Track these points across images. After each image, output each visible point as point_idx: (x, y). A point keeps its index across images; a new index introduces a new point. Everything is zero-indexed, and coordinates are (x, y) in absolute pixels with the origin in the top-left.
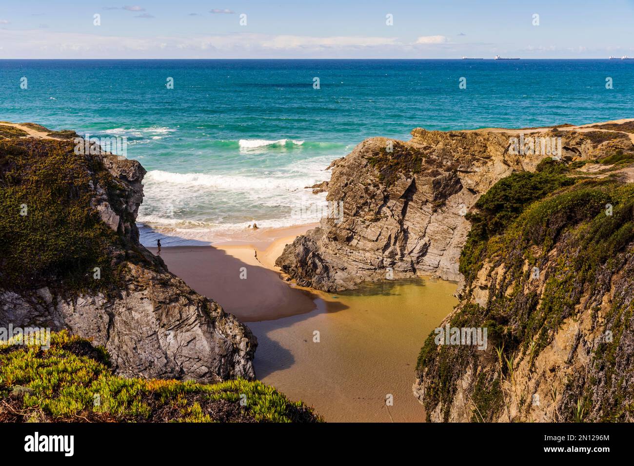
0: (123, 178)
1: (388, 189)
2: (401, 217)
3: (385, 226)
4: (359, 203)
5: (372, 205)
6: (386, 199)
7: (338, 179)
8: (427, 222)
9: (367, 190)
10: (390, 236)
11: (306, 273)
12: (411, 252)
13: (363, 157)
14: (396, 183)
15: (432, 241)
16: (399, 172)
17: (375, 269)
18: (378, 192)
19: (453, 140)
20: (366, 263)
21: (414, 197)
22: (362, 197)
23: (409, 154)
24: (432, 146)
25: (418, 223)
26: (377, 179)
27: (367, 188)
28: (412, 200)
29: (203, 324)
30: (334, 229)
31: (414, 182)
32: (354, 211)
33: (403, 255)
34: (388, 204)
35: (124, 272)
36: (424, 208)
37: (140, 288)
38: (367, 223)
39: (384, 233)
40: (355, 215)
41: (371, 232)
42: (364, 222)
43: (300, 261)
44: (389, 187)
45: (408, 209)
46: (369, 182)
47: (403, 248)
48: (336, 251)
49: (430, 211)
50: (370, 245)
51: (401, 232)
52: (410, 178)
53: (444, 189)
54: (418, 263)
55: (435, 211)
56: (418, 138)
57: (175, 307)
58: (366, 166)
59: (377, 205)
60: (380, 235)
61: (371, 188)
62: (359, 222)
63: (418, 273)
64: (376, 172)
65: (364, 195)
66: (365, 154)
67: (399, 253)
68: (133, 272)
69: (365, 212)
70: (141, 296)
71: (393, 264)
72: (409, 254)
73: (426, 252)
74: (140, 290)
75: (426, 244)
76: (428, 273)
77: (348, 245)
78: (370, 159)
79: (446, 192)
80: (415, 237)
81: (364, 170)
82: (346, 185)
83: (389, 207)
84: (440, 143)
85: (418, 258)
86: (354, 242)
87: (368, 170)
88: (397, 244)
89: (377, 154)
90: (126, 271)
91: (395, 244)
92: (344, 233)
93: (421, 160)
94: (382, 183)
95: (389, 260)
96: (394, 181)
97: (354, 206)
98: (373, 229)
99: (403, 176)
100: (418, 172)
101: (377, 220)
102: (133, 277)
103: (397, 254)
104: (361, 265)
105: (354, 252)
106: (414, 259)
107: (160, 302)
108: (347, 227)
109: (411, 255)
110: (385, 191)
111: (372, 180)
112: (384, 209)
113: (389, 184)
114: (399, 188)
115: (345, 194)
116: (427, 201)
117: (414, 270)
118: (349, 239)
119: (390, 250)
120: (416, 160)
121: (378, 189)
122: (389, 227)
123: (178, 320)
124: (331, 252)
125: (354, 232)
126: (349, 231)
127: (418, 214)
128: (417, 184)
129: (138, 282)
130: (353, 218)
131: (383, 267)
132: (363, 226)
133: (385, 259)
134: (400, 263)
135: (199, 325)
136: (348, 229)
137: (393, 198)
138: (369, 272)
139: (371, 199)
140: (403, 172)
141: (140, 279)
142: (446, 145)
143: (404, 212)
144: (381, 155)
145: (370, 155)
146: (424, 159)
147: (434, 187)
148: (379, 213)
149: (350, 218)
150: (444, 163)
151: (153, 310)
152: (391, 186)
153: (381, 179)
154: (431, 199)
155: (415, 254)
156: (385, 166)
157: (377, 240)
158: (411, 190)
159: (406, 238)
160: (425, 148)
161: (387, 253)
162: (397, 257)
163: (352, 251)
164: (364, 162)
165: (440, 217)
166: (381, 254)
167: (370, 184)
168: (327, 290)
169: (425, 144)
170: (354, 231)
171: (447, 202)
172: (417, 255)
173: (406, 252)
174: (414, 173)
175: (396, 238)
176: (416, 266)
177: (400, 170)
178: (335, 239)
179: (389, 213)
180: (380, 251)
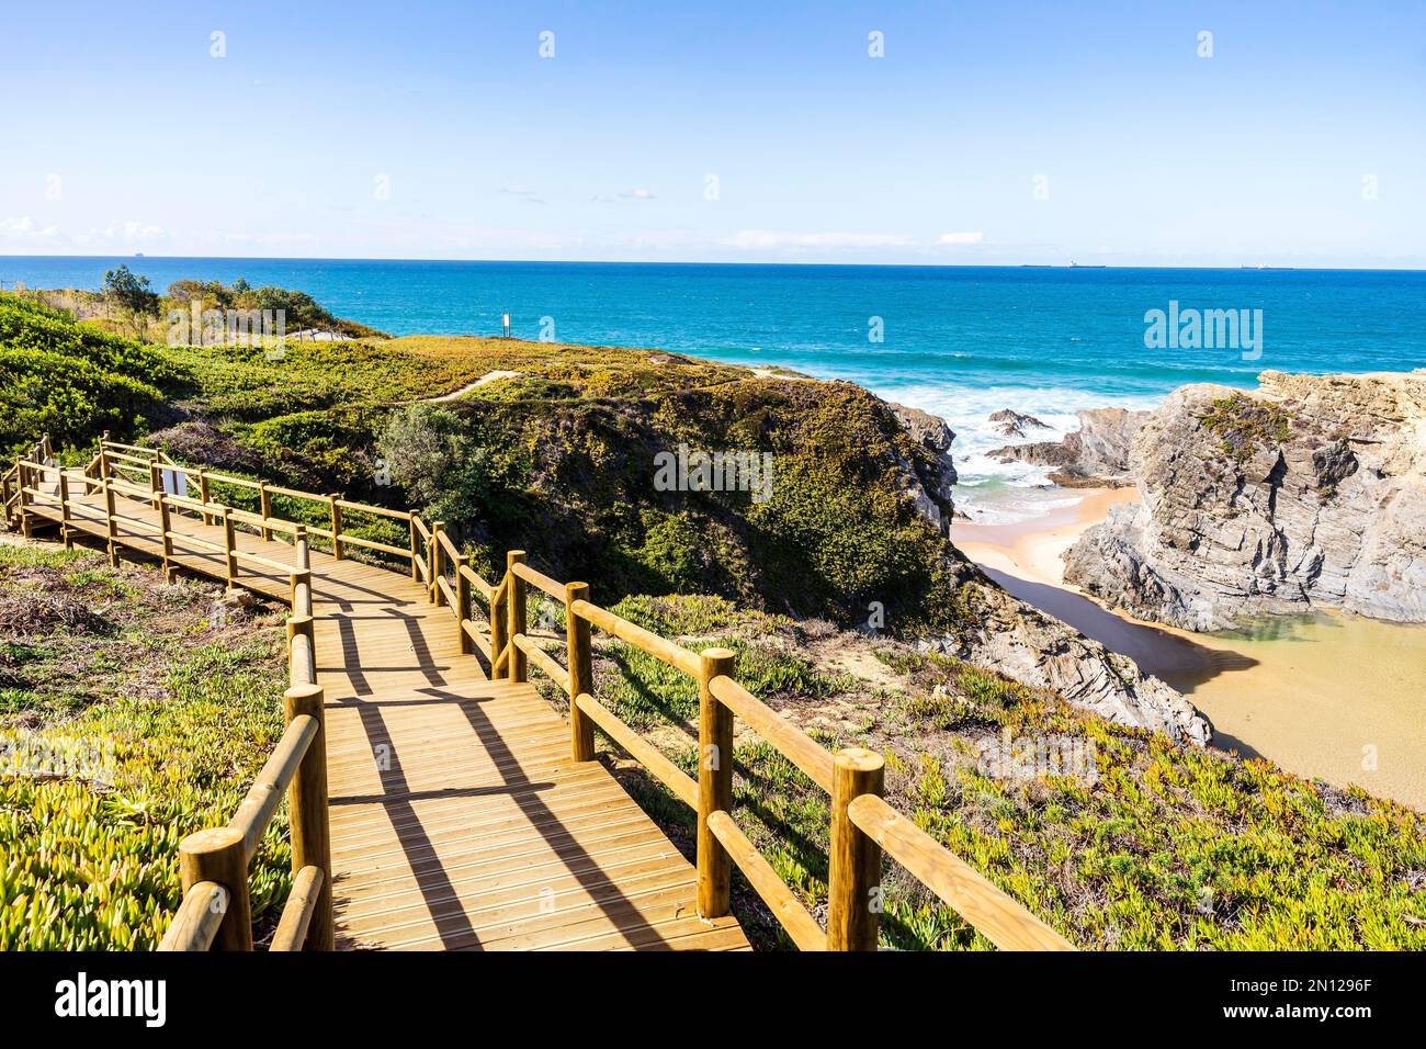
0: (930, 444)
1: (1243, 467)
2: (1269, 512)
3: (1250, 526)
4: (1200, 488)
5: (1220, 492)
6: (1241, 482)
7: (1156, 450)
8: (1313, 521)
9: (1208, 467)
10: (1260, 543)
11: (1143, 599)
12: (1297, 569)
13: (1190, 415)
14: (1253, 457)
15: (1325, 552)
16: (1254, 439)
17: (1247, 595)
18: (1227, 471)
19: (1336, 390)
20: (1230, 586)
21: (1285, 480)
22: (1202, 479)
23: (1262, 412)
24: (1297, 399)
25: (1298, 522)
26: (1222, 451)
27: (1207, 464)
28: (1282, 486)
29: (1119, 691)
30: (1167, 528)
31: (1281, 454)
32: (1194, 502)
33: (1284, 574)
34: (1245, 491)
35: (973, 599)
36: (1303, 497)
37: (1003, 626)
38: (1219, 520)
39: (1249, 537)
40: (1196, 508)
41: (1230, 534)
42: (1213, 519)
43: (1131, 580)
44: (1242, 463)
45: (1277, 499)
46: (1210, 455)
47: (1282, 563)
48: (1178, 564)
49: (1316, 502)
50: (1229, 556)
51: (1276, 537)
52: (1274, 449)
53: (1330, 468)
54: (1310, 587)
55: (1324, 504)
56: (1271, 386)
57: (1067, 660)
58: (1198, 428)
59: (1228, 492)
60: (1243, 540)
61: (1214, 464)
62: (1206, 519)
63: (1315, 604)
64: (1217, 439)
65: (1205, 475)
66: (1192, 410)
67: (1278, 570)
68: (989, 599)
69: (1211, 502)
70: (1009, 640)
71: (1273, 587)
72: (1294, 572)
73: (1320, 569)
74: (1005, 630)
75: (1317, 557)
76: (1331, 605)
77: (1192, 554)
78: (1203, 419)
79: (1333, 473)
80: (1298, 545)
81: (1196, 435)
82: (1173, 458)
83: (1247, 496)
84: (1313, 395)
85: (1309, 579)
86: (1202, 550)
87: (1203, 436)
88: (1272, 556)
89: (1212, 411)
90: (978, 598)
91: (1269, 556)
92: (1186, 537)
93: (1286, 421)
94: (1230, 457)
95: (1266, 581)
96: (1250, 454)
97: (1193, 493)
98: (1230, 531)
99: (1262, 447)
100: (1286, 441)
101: (1233, 516)
102: (990, 607)
103: (1274, 572)
104: (1223, 589)
105: (1207, 567)
106: (1303, 581)
107: (1042, 651)
108: (1190, 526)
109: (1297, 573)
110: (1237, 469)
111: (1212, 452)
112: (1240, 498)
113: (1242, 458)
114: (1262, 462)
115: (1175, 473)
116: (1307, 488)
117: (1307, 599)
118: (1194, 546)
119: (1263, 564)
120: (1277, 421)
121: (1226, 466)
122: (1256, 527)
123: (1079, 683)
124: (1168, 565)
125: (1199, 535)
126: (1191, 533)
127: (1296, 508)
128: (1286, 460)
129: (998, 616)
130: (1195, 511)
131: (1258, 593)
132: (1212, 525)
133: (1260, 580)
134: (1282, 587)
135: (1114, 691)
136: (1192, 530)
137: (1251, 481)
138: (1239, 600)
139: (1217, 481)
140: (1261, 439)
141: (1000, 612)
142: (1324, 398)
143: (1272, 505)
144: (1217, 412)
145: (1200, 411)
146: (1290, 420)
147: (1316, 464)
148: (1232, 504)
149: (1190, 511)
150: (1324, 427)
151: (1035, 663)
152: (1246, 462)
153: (1228, 451)
154: (1314, 484)
155: (1304, 572)
156: (1229, 430)
157: (1240, 549)
158: (1279, 470)
159: (1285, 547)
160: (1286, 403)
161: (1259, 569)
162: (1277, 576)
163: (1202, 565)
164: (1195, 423)
165: (1333, 514)
166: (1251, 571)
167: (1211, 459)
168: (1193, 628)
169: (1285, 397)
170: (1200, 532)
171: (1337, 489)
172: (1308, 575)
173: (1288, 568)
174: (1281, 441)
175: (1270, 545)
176: (1309, 593)
177: (1255, 436)
178: (1172, 545)
179: (1249, 506)
180: (1249, 566)
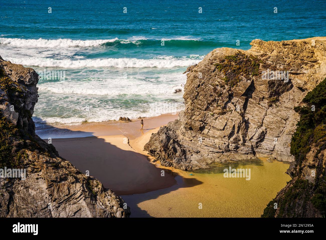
0: (21, 82)
1: (232, 89)
2: (243, 111)
3: (230, 118)
4: (209, 100)
5: (219, 102)
6: (231, 97)
7: (192, 82)
8: (263, 114)
9: (215, 90)
10: (234, 126)
11: (168, 156)
12: (252, 138)
13: (212, 64)
14: (238, 84)
15: (268, 130)
16: (241, 75)
17: (223, 152)
18: (224, 91)
19: (285, 48)
20: (215, 148)
21: (253, 95)
22: (211, 95)
23: (249, 61)
24: (267, 53)
25: (257, 115)
26: (223, 81)
27: (215, 88)
28: (251, 97)
29: (87, 198)
30: (190, 121)
31: (253, 82)
32: (205, 107)
33: (245, 141)
34: (232, 101)
35: (23, 158)
36: (262, 103)
37: (36, 170)
38: (216, 116)
39: (229, 124)
40: (206, 110)
41: (219, 123)
42: (213, 115)
43: (163, 146)
44: (233, 87)
45: (249, 104)
46: (217, 83)
47: (245, 135)
48: (192, 138)
49: (266, 105)
50: (218, 133)
51: (243, 123)
52: (250, 79)
53: (277, 88)
54: (257, 147)
55: (271, 106)
56: (256, 47)
57: (64, 185)
58: (215, 70)
59: (223, 101)
60: (226, 125)
61: (219, 88)
62: (210, 115)
63: (258, 155)
64: (223, 75)
65: (213, 94)
66: (214, 61)
67: (242, 139)
68: (30, 158)
69: (214, 107)
70: (37, 177)
71: (237, 148)
72: (250, 140)
73: (264, 138)
74: (36, 172)
75: (263, 132)
76: (266, 155)
77: (200, 133)
78: (217, 65)
79: (279, 90)
80: (254, 126)
81: (213, 74)
82: (199, 86)
83: (233, 103)
84: (275, 51)
85: (257, 143)
86: (206, 131)
87: (216, 74)
88: (240, 132)
89: (223, 61)
90: (24, 157)
91: (238, 132)
92: (198, 124)
93: (259, 65)
94: (227, 84)
95: (234, 145)
96: (237, 82)
97: (205, 103)
98: (220, 121)
99: (244, 79)
100: (256, 75)
101: (223, 113)
102: (30, 161)
103: (240, 140)
104: (211, 149)
105: (206, 139)
106: (254, 144)
107: (52, 181)
108: (200, 119)
109: (252, 140)
110: (230, 90)
111: (219, 82)
112: (229, 104)
113: (233, 84)
114: (241, 88)
115: (198, 93)
116: (263, 98)
117: (254, 153)
118: (202, 129)
119: (234, 137)
120: (254, 65)
121: (224, 89)
122: (233, 119)
123: (67, 195)
124: (188, 139)
125: (205, 123)
126: (201, 123)
127: (257, 108)
128: (255, 85)
129: (34, 165)
130: (205, 112)
131: (229, 151)
132: (212, 118)
133: (230, 144)
134: (242, 148)
135: (84, 198)
136: (201, 121)
137: (236, 96)
138: (218, 155)
139: (219, 97)
140: (244, 75)
141: (36, 163)
142: (279, 52)
143: (245, 107)
144: (226, 62)
145: (218, 62)
146: (261, 64)
147: (270, 86)
148: (225, 107)
149: (202, 112)
150: (278, 67)
151: (46, 187)
152: (235, 86)
153: (226, 81)
154: (267, 96)
155: (255, 140)
156: (229, 71)
157: (223, 129)
158: (251, 89)
159: (247, 127)
160: (262, 56)
161: (232, 139)
162: (241, 142)
163: (204, 138)
164: (213, 68)
165: (275, 110)
166: (227, 140)
167: (217, 85)
168: (184, 169)
169: (262, 52)
170: (205, 122)
171: (280, 98)
172: (256, 141)
173: (247, 138)
174: (253, 76)
175: (239, 127)
176: (256, 150)
177: (241, 73)
178: (191, 129)
179: (232, 107)
180: (227, 138)
